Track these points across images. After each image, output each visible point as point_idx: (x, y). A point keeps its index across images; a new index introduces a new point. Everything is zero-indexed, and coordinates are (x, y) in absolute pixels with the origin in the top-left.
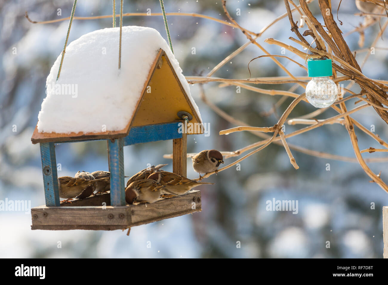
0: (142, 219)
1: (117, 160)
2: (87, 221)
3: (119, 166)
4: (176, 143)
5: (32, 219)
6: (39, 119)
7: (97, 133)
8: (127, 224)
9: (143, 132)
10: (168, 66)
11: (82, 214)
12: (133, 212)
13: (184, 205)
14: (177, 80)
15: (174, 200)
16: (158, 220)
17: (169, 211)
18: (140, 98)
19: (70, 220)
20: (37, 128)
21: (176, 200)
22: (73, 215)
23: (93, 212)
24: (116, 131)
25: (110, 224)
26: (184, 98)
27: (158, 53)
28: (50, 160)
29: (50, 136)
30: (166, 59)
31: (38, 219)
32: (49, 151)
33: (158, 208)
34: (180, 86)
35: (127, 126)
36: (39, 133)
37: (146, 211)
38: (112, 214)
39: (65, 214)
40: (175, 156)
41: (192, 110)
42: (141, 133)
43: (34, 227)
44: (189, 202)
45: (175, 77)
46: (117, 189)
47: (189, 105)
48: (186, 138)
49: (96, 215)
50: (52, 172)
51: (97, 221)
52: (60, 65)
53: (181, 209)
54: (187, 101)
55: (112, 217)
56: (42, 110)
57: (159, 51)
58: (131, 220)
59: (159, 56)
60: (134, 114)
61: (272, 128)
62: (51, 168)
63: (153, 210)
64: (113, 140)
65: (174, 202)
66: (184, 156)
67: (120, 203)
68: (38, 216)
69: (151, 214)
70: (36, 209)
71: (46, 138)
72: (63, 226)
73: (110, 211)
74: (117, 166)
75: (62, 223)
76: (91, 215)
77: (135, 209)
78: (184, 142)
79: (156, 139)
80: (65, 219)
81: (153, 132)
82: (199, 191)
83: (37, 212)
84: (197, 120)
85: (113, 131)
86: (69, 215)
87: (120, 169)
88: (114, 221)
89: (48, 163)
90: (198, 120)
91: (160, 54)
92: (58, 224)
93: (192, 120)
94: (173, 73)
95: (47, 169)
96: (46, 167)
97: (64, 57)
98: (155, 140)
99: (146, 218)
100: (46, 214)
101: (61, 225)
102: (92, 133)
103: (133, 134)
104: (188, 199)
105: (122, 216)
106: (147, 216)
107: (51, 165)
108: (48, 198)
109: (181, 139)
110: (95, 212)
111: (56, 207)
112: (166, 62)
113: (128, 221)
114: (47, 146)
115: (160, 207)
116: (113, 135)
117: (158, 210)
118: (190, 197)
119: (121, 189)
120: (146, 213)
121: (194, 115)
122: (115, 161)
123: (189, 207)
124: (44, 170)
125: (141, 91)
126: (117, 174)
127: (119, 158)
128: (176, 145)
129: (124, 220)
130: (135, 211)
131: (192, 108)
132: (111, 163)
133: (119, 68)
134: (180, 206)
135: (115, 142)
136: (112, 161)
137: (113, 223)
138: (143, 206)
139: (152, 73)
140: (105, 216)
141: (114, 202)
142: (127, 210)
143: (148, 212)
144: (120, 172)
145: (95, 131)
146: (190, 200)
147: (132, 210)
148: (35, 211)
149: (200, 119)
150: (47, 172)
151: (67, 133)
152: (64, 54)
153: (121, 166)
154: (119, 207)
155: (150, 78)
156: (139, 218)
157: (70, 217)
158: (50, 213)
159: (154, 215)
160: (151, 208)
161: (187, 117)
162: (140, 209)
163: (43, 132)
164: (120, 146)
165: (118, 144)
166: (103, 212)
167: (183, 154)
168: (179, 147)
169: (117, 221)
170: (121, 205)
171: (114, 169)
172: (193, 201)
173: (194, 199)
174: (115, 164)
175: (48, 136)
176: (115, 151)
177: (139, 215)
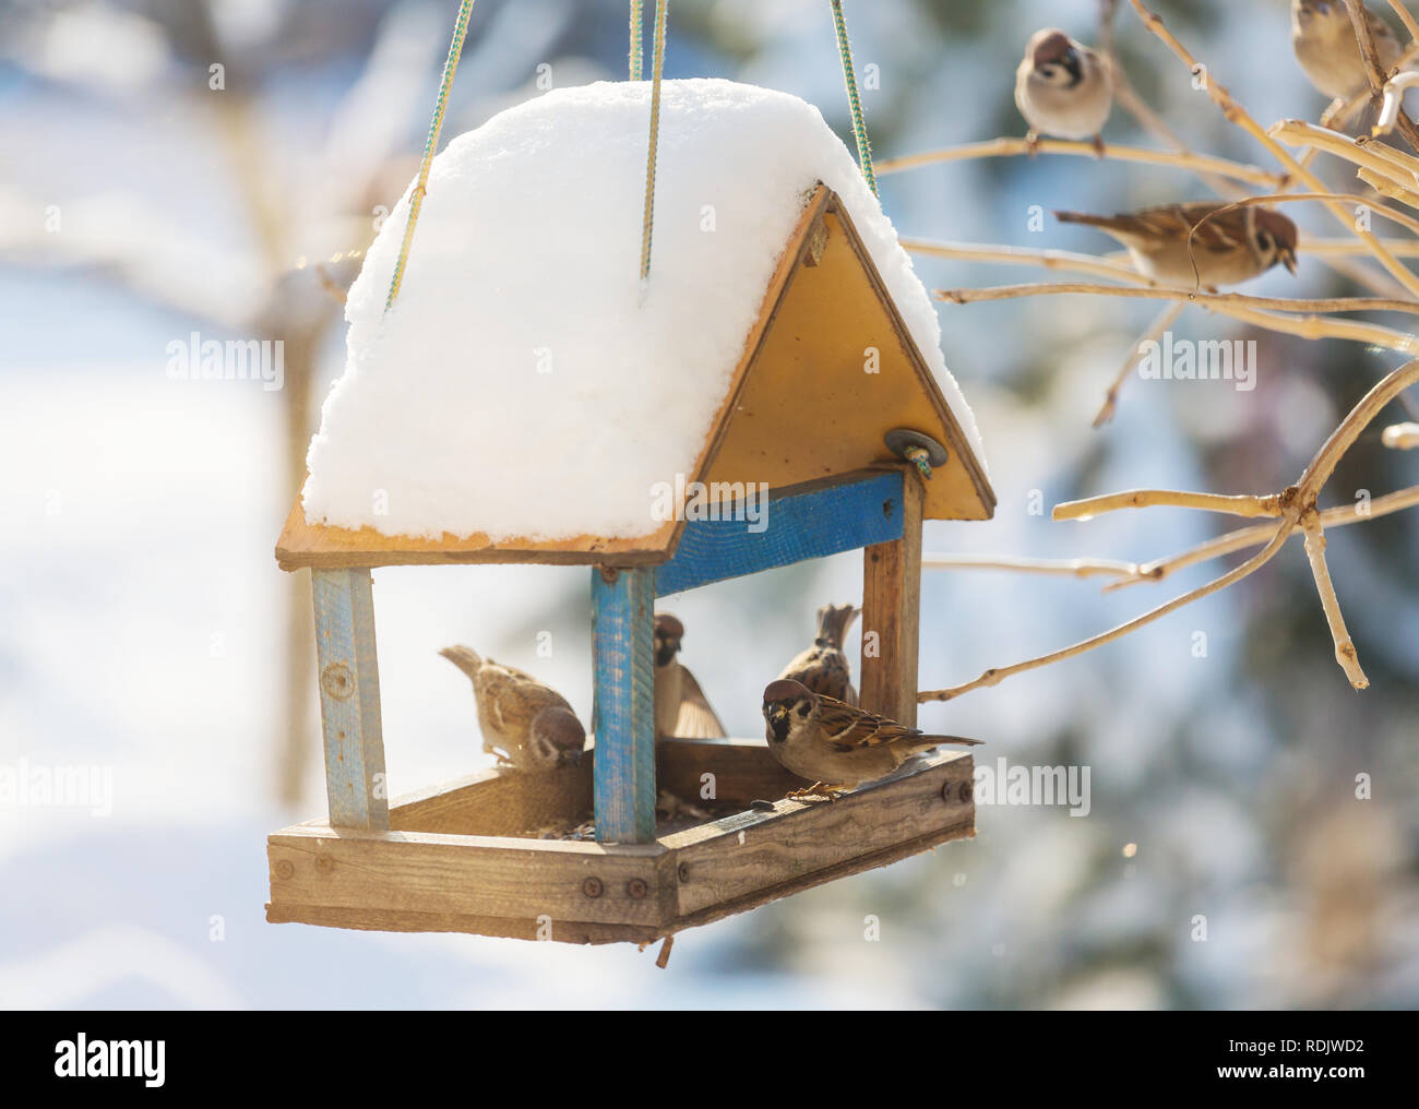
0: (723, 894)
1: (624, 657)
2: (495, 899)
3: (634, 681)
4: (875, 560)
5: (271, 878)
6: (310, 469)
7: (545, 543)
8: (657, 922)
10: (847, 252)
11: (477, 871)
12: (684, 870)
13: (902, 820)
14: (885, 309)
15: (862, 803)
17: (837, 850)
18: (725, 400)
19: (428, 893)
20: (304, 503)
21: (866, 802)
22: (439, 872)
23: (522, 866)
24: (622, 536)
25: (588, 920)
27: (808, 202)
28: (352, 639)
29: (352, 544)
30: (842, 224)
31: (293, 879)
32: (349, 598)
33: (793, 845)
34: (896, 332)
36: (310, 527)
37: (743, 859)
38: (598, 880)
39: (408, 866)
40: (871, 612)
41: (946, 428)
42: (729, 535)
43: (276, 914)
44: (922, 804)
45: (877, 295)
46: (623, 775)
47: (935, 407)
48: (919, 534)
49: (532, 878)
50: (356, 687)
51: (537, 903)
53: (889, 838)
54: (928, 391)
55: (597, 890)
56: (322, 432)
57: (813, 196)
59: (812, 213)
60: (699, 468)
61: (1273, 500)
62: (354, 669)
63: (772, 853)
64: (611, 571)
65: (858, 811)
66: (910, 611)
67: (631, 835)
68: (296, 868)
69: (759, 872)
70: (289, 837)
71: (336, 549)
73: (588, 864)
74: (625, 682)
75: (392, 902)
76: (510, 878)
77: (695, 859)
78: (910, 554)
79: (793, 554)
81: (780, 528)
82: (968, 757)
83: (294, 851)
84: (965, 465)
85: (613, 537)
86: (420, 872)
87: (634, 695)
88: (605, 906)
89: (344, 648)
90: (969, 466)
91: (816, 206)
92: (376, 906)
93: (945, 467)
94: (871, 281)
95: (338, 672)
96: (333, 666)
98: (787, 556)
99: (738, 891)
100: (329, 863)
101: (387, 911)
102: (523, 540)
103: (693, 545)
104: (920, 795)
106: (743, 880)
107: (355, 660)
108: (338, 796)
109: (896, 542)
110: (531, 867)
111: (372, 836)
112: (839, 239)
113: (662, 908)
114: (342, 580)
115: (800, 839)
116: (610, 556)
117: (792, 850)
118: (930, 785)
119: (640, 774)
120: (742, 868)
121: (955, 446)
122: (616, 658)
123: (924, 828)
124: (325, 675)
125: (733, 369)
126: (623, 712)
127: (633, 651)
128: (878, 565)
129: (644, 907)
130: (692, 865)
131: (945, 418)
132: (600, 668)
133: (642, 271)
134: (884, 825)
135: (618, 583)
136: (608, 661)
137: (600, 914)
138: (730, 840)
139: (782, 292)
140: (571, 883)
141: (608, 825)
142: (659, 867)
143: (747, 866)
144: (634, 707)
145: (537, 535)
146: (927, 798)
147: (682, 864)
148: (283, 845)
149: (977, 463)
150: (336, 685)
151: (425, 535)
152: (421, 198)
153: (640, 683)
154: (628, 853)
155: (770, 310)
156: (711, 892)
157: (426, 881)
158: (345, 859)
159: (771, 872)
160: (762, 846)
161: (923, 454)
162: (712, 857)
163: (325, 525)
164: (637, 599)
165: (630, 592)
166: (560, 866)
167: (903, 604)
168: (888, 573)
169: (619, 908)
170: (635, 841)
171: (611, 691)
172: (940, 799)
173: (946, 791)
174: (617, 670)
175: (344, 543)
176: (619, 621)
177: (711, 879)
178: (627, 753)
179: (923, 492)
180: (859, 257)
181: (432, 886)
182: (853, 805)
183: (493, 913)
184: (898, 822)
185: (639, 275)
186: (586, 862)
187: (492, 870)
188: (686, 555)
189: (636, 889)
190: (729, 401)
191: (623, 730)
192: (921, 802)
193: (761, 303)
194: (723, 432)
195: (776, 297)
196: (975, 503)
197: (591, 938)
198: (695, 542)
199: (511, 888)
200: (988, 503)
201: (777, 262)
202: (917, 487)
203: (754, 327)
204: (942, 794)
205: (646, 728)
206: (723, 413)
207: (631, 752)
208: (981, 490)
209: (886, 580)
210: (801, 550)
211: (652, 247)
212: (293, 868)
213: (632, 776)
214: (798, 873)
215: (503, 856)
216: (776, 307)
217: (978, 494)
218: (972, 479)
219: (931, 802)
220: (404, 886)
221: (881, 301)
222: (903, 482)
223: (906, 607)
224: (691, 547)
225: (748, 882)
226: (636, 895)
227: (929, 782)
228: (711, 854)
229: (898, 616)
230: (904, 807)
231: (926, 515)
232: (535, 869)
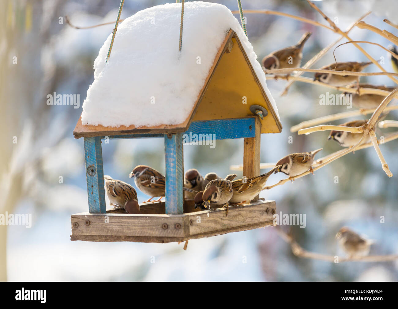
0: (203, 231)
1: (174, 160)
2: (137, 231)
3: (177, 166)
4: (247, 143)
5: (72, 227)
6: (83, 109)
7: (151, 127)
8: (184, 236)
9: (206, 127)
11: (132, 223)
12: (191, 222)
13: (255, 217)
14: (249, 67)
17: (236, 223)
18: (203, 87)
19: (117, 230)
20: (81, 119)
21: (245, 210)
22: (120, 224)
23: (145, 221)
24: (173, 124)
25: (163, 236)
27: (227, 34)
28: (96, 158)
29: (95, 130)
30: (237, 41)
31: (78, 228)
32: (95, 147)
33: (223, 219)
34: (253, 74)
36: (83, 126)
37: (209, 221)
38: (167, 224)
39: (111, 223)
40: (246, 159)
41: (267, 104)
42: (204, 128)
43: (74, 238)
45: (247, 63)
46: (174, 194)
47: (264, 98)
48: (260, 137)
49: (147, 225)
50: (97, 172)
51: (149, 232)
52: (111, 45)
53: (251, 222)
54: (262, 93)
55: (166, 227)
56: (87, 98)
57: (229, 32)
58: (189, 232)
59: (228, 37)
60: (196, 105)
61: (361, 128)
62: (96, 167)
63: (217, 221)
64: (170, 135)
65: (242, 212)
66: (257, 159)
67: (176, 211)
69: (213, 226)
70: (77, 216)
71: (91, 131)
72: (108, 237)
73: (164, 219)
74: (174, 167)
75: (107, 233)
76: (141, 225)
77: (195, 219)
78: (257, 142)
81: (219, 129)
82: (274, 202)
83: (78, 219)
84: (273, 116)
85: (170, 124)
86: (115, 224)
87: (177, 171)
88: (168, 232)
89: (93, 161)
91: (229, 35)
92: (102, 235)
93: (267, 117)
94: (245, 59)
95: (91, 168)
96: (90, 166)
97: (115, 35)
99: (207, 230)
100: (89, 223)
101: (105, 236)
102: (145, 126)
104: (260, 210)
106: (209, 227)
107: (96, 164)
108: (91, 204)
109: (253, 138)
111: (101, 215)
112: (236, 45)
113: (185, 232)
114: (92, 141)
115: (225, 218)
116: (170, 130)
117: (223, 221)
118: (263, 208)
119: (179, 194)
120: (208, 224)
121: (270, 110)
122: (172, 160)
123: (261, 220)
124: (88, 169)
125: (206, 79)
126: (174, 176)
127: (177, 158)
128: (248, 145)
129: (180, 232)
130: (194, 221)
131: (267, 101)
132: (167, 163)
133: (179, 50)
134: (250, 218)
135: (172, 138)
136: (169, 161)
137: (167, 234)
138: (205, 215)
139: (220, 58)
140: (159, 225)
141: (169, 209)
142: (184, 220)
143: (210, 224)
144: (177, 174)
145: (149, 125)
147: (191, 220)
148: (76, 218)
149: (276, 116)
150: (91, 172)
151: (116, 126)
152: (116, 32)
154: (175, 216)
155: (216, 63)
156: (199, 229)
157: (117, 227)
158: (94, 221)
159: (217, 226)
160: (214, 218)
161: (261, 112)
163: (88, 125)
164: (178, 143)
165: (176, 141)
166: (155, 221)
167: (255, 156)
168: (251, 147)
169: (172, 232)
170: (177, 213)
171: (170, 170)
172: (266, 213)
173: (268, 210)
174: (172, 164)
175: (93, 130)
176: (173, 149)
177: (199, 226)
178: (175, 188)
179: (261, 125)
180: (242, 51)
182: (241, 210)
183: (136, 235)
187: (136, 222)
189: (178, 226)
190: (204, 87)
191: (174, 181)
192: (260, 212)
193: (214, 61)
194: (203, 95)
195: (218, 59)
196: (276, 128)
197: (164, 241)
198: (195, 129)
199: (142, 227)
200: (280, 128)
201: (218, 50)
202: (259, 123)
203: (211, 67)
204: (267, 211)
205: (180, 181)
206: (202, 91)
207: (176, 187)
208: (277, 123)
209: (250, 149)
210: (225, 136)
211: (182, 43)
212: (78, 225)
213: (176, 195)
214: (224, 228)
215: (139, 218)
216: (218, 62)
217: (277, 125)
218: (275, 120)
219: (263, 213)
220: (111, 228)
221: (248, 65)
222: (255, 121)
223: (256, 157)
224: (193, 130)
225: (210, 228)
226: (178, 228)
229: (254, 160)
230: (255, 213)
231: (262, 132)
232: (148, 222)
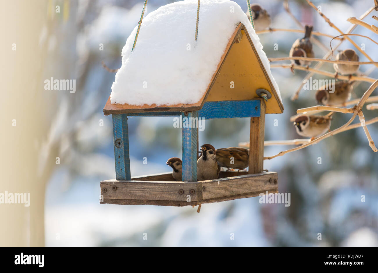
0: (214, 196)
1: (190, 134)
2: (157, 196)
3: (192, 140)
4: (253, 122)
5: (101, 192)
7: (170, 106)
8: (197, 201)
9: (218, 107)
10: (247, 40)
11: (152, 189)
12: (204, 188)
13: (259, 186)
14: (256, 56)
15: (249, 180)
16: (231, 199)
17: (243, 190)
18: (216, 72)
19: (140, 195)
20: (110, 99)
22: (143, 189)
23: (164, 187)
24: (189, 103)
25: (180, 200)
26: (263, 75)
27: (237, 26)
28: (122, 133)
29: (122, 108)
30: (245, 33)
31: (106, 193)
32: (122, 123)
33: (232, 187)
34: (259, 62)
35: (201, 99)
36: (112, 104)
37: (219, 188)
38: (183, 190)
39: (135, 188)
41: (271, 88)
42: (216, 108)
43: (102, 201)
44: (264, 183)
45: (254, 52)
46: (189, 164)
47: (268, 83)
48: (264, 117)
49: (166, 190)
50: (123, 145)
51: (167, 196)
52: (136, 35)
53: (256, 190)
54: (267, 78)
55: (182, 193)
56: (115, 80)
57: (238, 25)
58: (202, 197)
59: (238, 29)
60: (209, 88)
61: (351, 109)
62: (123, 140)
63: (226, 188)
64: (186, 113)
65: (248, 181)
66: (262, 135)
67: (191, 179)
69: (223, 192)
70: (106, 182)
71: (118, 109)
72: (132, 201)
73: (180, 186)
74: (190, 141)
75: (131, 197)
76: (161, 190)
77: (207, 186)
78: (262, 121)
79: (233, 116)
80: (134, 193)
81: (229, 109)
82: (276, 173)
83: (107, 185)
85: (187, 104)
86: (139, 189)
87: (192, 144)
88: (184, 197)
89: (120, 135)
90: (277, 99)
91: (239, 27)
92: (127, 199)
93: (271, 99)
94: (253, 48)
95: (118, 141)
96: (117, 140)
97: (140, 26)
98: (231, 116)
99: (217, 196)
100: (115, 188)
101: (130, 200)
102: (165, 105)
103: (207, 109)
104: (264, 180)
105: (192, 192)
106: (219, 194)
107: (123, 138)
108: (118, 172)
109: (259, 117)
110: (166, 187)
111: (126, 181)
112: (245, 36)
113: (198, 197)
114: (120, 118)
115: (233, 186)
116: (187, 108)
117: (231, 188)
118: (266, 178)
120: (219, 191)
121: (273, 93)
122: (188, 135)
123: (265, 189)
124: (115, 142)
125: (218, 65)
126: (189, 148)
127: (192, 133)
128: (254, 124)
129: (194, 196)
131: (271, 85)
132: (184, 137)
133: (195, 39)
134: (255, 186)
136: (186, 135)
137: (183, 198)
138: (216, 183)
139: (230, 47)
140: (176, 191)
141: (185, 177)
142: (198, 186)
143: (220, 190)
144: (192, 147)
145: (168, 104)
146: (266, 181)
147: (204, 187)
148: (104, 184)
149: (279, 98)
150: (118, 144)
151: (141, 105)
152: (141, 24)
153: (193, 141)
154: (190, 183)
155: (227, 51)
156: (211, 195)
158: (120, 187)
159: (226, 193)
160: (224, 186)
161: (266, 95)
162: (211, 186)
163: (116, 103)
166: (173, 187)
168: (256, 126)
170: (192, 181)
171: (186, 143)
174: (188, 138)
175: (120, 108)
177: (211, 192)
179: (266, 106)
180: (250, 42)
181: (141, 193)
183: (156, 199)
184: (258, 186)
185: (195, 40)
186: (179, 185)
187: (156, 188)
188: (205, 111)
191: (189, 153)
193: (225, 49)
195: (229, 48)
196: (279, 109)
197: (181, 204)
198: (208, 108)
199: (161, 192)
200: (282, 109)
202: (264, 105)
203: (223, 55)
204: (270, 181)
206: (215, 75)
208: (280, 105)
212: (107, 190)
213: (191, 164)
215: (159, 185)
216: (228, 51)
217: (279, 106)
219: (267, 183)
221: (255, 54)
222: (260, 103)
223: (261, 134)
224: (206, 109)
226: (192, 193)
227: (266, 177)
228: (211, 185)
229: (259, 136)
230: (260, 182)
231: (266, 113)
